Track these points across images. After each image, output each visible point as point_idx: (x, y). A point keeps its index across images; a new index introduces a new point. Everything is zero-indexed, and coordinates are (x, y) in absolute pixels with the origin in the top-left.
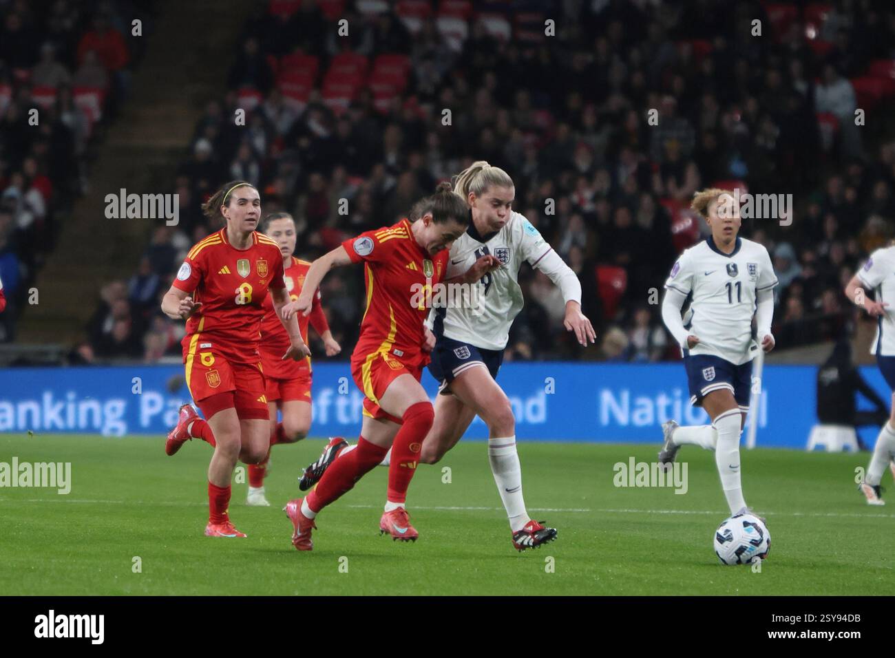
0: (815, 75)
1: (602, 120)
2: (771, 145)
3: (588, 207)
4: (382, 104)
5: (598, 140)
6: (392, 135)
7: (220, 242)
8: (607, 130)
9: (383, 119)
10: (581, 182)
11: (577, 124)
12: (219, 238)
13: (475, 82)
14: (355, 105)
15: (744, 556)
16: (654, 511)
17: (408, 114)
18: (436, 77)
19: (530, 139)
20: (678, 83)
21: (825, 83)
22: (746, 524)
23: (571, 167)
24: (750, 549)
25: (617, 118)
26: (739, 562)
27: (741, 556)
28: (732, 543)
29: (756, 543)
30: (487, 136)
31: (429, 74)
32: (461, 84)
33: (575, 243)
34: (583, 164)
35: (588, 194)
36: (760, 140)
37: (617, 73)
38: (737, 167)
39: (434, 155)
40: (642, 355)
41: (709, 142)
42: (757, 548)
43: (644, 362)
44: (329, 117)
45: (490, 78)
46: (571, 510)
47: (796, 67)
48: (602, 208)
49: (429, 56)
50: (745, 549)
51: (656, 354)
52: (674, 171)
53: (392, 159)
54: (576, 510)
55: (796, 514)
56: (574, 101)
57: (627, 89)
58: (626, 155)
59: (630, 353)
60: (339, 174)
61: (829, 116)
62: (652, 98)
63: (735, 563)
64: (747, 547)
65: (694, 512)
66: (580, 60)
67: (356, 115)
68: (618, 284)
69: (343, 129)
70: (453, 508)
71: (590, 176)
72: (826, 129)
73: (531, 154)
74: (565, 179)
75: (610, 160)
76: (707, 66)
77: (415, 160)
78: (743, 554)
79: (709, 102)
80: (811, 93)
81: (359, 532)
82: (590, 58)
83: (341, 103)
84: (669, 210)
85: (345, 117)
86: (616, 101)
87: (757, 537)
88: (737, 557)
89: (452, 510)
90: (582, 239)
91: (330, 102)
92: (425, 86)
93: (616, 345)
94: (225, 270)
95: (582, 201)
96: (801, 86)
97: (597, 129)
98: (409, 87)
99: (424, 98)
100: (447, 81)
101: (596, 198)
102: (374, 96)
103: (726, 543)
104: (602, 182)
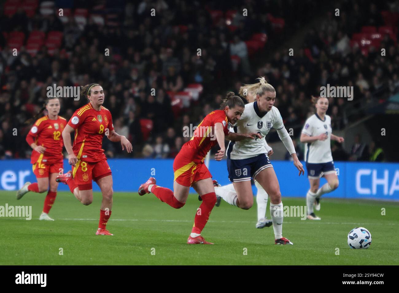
0: (230, 40)
1: (142, 59)
2: (212, 69)
3: (137, 94)
4: (51, 52)
5: (141, 67)
6: (55, 65)
7: (90, 108)
8: (144, 63)
9: (52, 59)
10: (134, 84)
11: (132, 60)
12: (89, 107)
13: (90, 43)
14: (40, 52)
15: (364, 244)
16: (164, 221)
17: (62, 56)
18: (73, 41)
19: (112, 66)
20: (174, 43)
21: (235, 43)
22: (362, 230)
23: (129, 78)
24: (366, 240)
25: (148, 58)
26: (361, 247)
27: (362, 244)
28: (357, 239)
29: (368, 238)
30: (95, 65)
31: (70, 40)
32: (84, 44)
33: (131, 109)
34: (134, 77)
35: (136, 89)
36: (208, 67)
37: (148, 39)
38: (198, 78)
39: (73, 73)
40: (159, 156)
41: (186, 67)
42: (368, 240)
43: (160, 159)
44: (29, 58)
45: (96, 41)
46: (130, 220)
47: (222, 36)
48: (142, 95)
49: (71, 32)
50: (363, 241)
51: (165, 155)
52: (172, 80)
53: (55, 75)
54: (132, 220)
55: (223, 222)
56: (130, 51)
57: (152, 46)
58: (152, 73)
59: (154, 155)
60: (33, 81)
61: (236, 56)
62: (163, 49)
63: (359, 248)
64: (364, 240)
65: (181, 221)
66: (132, 34)
67: (40, 57)
68: (149, 126)
69: (35, 62)
70: (81, 219)
71: (137, 82)
72: (235, 62)
73: (113, 72)
74: (127, 83)
75: (145, 75)
76: (186, 36)
77: (65, 76)
78: (363, 243)
79: (186, 51)
80: (228, 47)
81: (42, 229)
82: (137, 33)
83: (34, 51)
84: (170, 96)
85: (35, 58)
86: (148, 51)
87: (368, 235)
88: (360, 245)
89: (81, 220)
90: (134, 107)
91: (29, 51)
92: (69, 44)
93: (148, 152)
94: (94, 119)
95: (134, 92)
96: (224, 44)
97: (140, 62)
98: (62, 45)
99: (68, 49)
100: (78, 42)
101: (140, 91)
102: (48, 49)
103: (355, 239)
104: (142, 84)
